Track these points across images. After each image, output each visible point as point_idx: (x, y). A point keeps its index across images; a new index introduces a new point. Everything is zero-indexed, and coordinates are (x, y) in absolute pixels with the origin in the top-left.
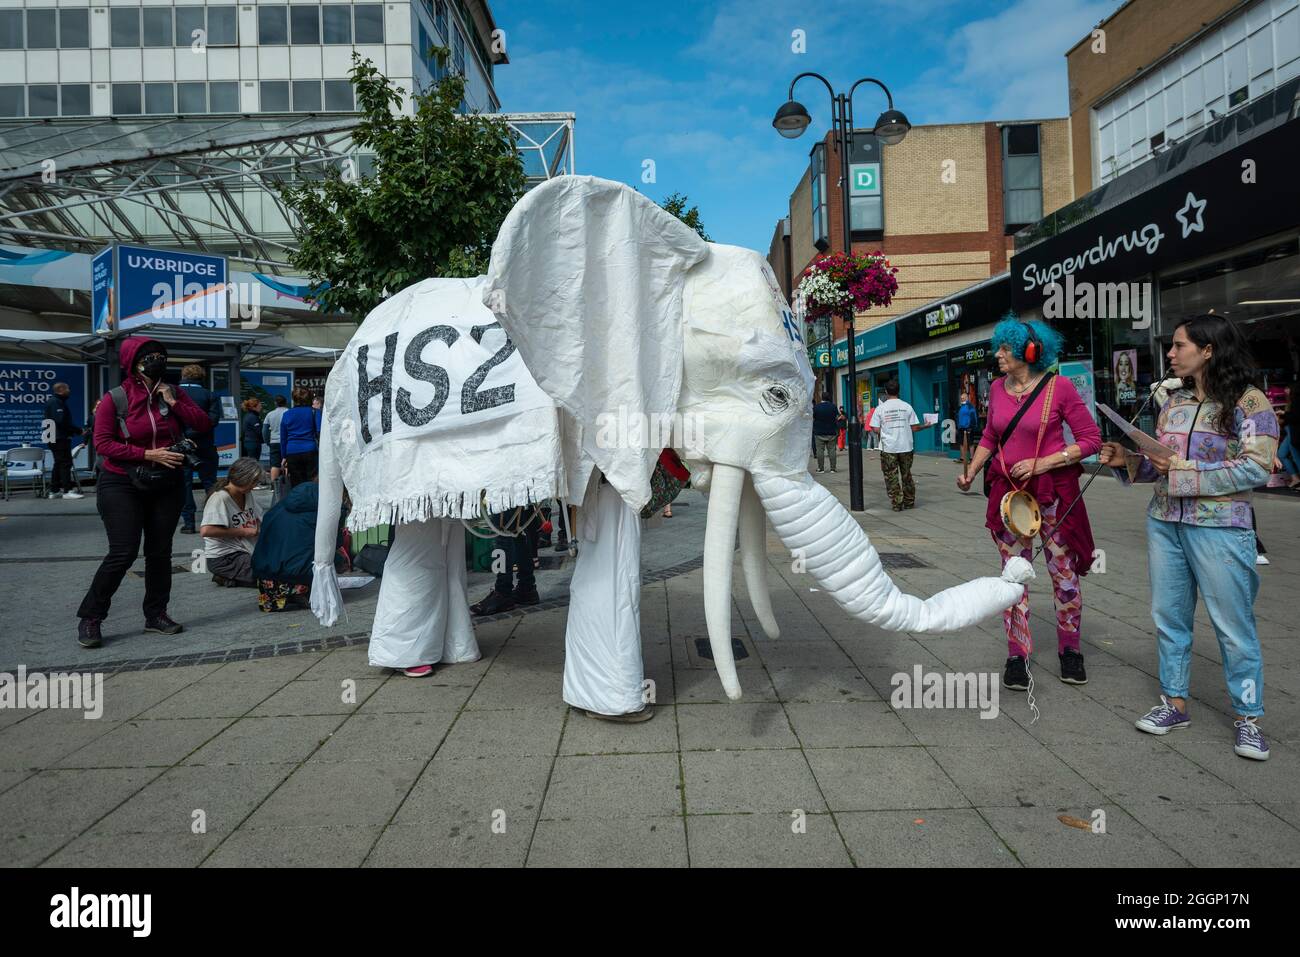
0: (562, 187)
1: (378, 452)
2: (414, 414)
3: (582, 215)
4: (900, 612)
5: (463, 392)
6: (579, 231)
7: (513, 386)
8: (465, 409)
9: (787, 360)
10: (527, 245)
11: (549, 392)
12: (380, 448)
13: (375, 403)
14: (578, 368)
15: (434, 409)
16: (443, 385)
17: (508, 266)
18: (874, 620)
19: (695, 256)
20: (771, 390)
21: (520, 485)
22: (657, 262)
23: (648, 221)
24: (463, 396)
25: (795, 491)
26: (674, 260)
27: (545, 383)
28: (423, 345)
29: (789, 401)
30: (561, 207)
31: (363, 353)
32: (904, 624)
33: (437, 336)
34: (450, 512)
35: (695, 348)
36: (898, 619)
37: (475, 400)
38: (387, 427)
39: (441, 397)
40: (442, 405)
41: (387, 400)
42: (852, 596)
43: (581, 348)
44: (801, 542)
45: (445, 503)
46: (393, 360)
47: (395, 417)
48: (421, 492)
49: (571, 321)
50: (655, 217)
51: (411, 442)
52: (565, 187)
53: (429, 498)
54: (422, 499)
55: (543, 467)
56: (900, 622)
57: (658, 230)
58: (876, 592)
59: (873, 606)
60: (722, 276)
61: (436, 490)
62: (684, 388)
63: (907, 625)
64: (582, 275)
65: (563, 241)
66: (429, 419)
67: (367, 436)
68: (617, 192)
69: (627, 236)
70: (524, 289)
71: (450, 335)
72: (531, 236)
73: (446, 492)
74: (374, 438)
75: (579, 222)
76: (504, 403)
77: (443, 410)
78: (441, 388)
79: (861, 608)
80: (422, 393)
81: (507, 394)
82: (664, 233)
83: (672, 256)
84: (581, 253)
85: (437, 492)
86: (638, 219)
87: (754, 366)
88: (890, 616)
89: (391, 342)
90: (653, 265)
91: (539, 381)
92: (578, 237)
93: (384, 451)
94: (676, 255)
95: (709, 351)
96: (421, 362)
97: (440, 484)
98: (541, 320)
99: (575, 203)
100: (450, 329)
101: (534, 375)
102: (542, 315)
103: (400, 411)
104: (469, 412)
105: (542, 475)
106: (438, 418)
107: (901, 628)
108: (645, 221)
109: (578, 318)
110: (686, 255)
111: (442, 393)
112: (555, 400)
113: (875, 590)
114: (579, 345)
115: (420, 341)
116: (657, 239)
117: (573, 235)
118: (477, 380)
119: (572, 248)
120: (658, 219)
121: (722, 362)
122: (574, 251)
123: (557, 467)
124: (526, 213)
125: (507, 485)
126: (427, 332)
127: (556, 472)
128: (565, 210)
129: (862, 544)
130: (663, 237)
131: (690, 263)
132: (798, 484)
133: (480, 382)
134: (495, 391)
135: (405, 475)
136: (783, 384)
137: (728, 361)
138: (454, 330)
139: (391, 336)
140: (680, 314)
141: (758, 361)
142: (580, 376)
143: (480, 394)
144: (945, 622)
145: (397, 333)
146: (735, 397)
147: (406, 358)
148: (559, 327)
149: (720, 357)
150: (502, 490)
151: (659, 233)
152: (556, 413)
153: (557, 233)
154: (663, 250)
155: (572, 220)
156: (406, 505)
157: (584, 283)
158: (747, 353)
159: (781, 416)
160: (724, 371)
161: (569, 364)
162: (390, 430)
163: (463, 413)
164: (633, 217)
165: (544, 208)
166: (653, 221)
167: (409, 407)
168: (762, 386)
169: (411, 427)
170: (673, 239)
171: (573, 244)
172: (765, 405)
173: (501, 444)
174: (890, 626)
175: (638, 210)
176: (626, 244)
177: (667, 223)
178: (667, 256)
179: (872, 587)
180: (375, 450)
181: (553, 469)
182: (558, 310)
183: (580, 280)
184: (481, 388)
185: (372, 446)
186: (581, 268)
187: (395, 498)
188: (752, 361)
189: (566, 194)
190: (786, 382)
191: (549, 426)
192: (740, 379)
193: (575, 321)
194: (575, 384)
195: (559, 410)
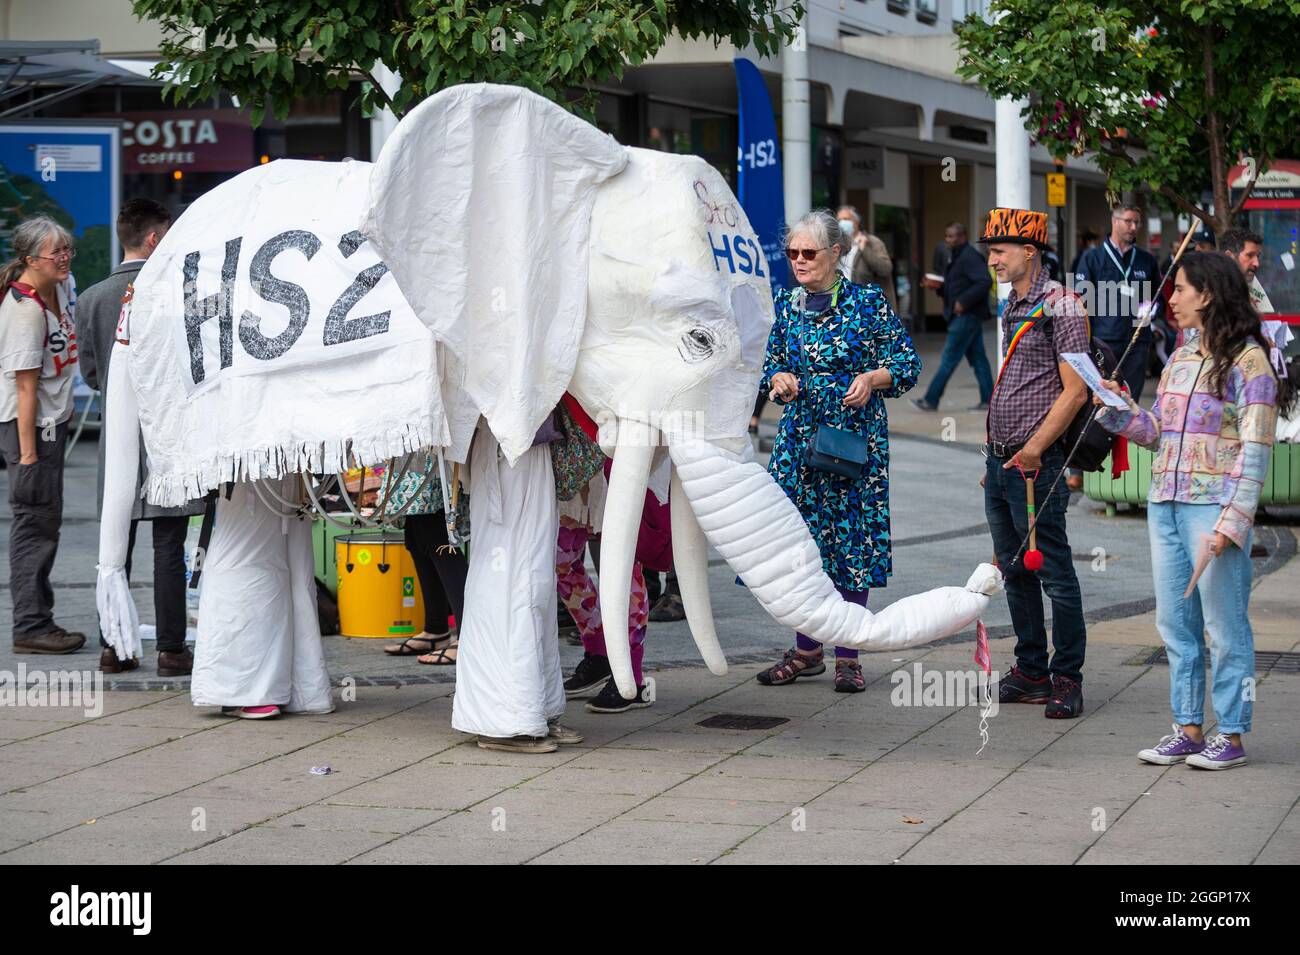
0: (449, 101)
1: (215, 393)
2: (262, 344)
3: (470, 130)
4: (836, 618)
5: (328, 318)
6: (467, 148)
7: (388, 314)
8: (328, 340)
9: (710, 297)
10: (407, 168)
11: (428, 323)
12: (218, 387)
13: (210, 331)
14: (460, 298)
15: (289, 339)
16: (299, 308)
17: (385, 194)
18: (805, 624)
19: (608, 168)
20: (692, 333)
21: (394, 432)
22: (561, 175)
23: (551, 131)
24: (327, 323)
25: (719, 458)
26: (583, 172)
27: (424, 314)
28: (274, 254)
29: (714, 347)
30: (447, 123)
31: (192, 263)
32: (840, 632)
33: (292, 245)
34: (310, 466)
35: (603, 278)
36: (832, 625)
37: (343, 328)
38: (226, 360)
39: (297, 325)
40: (299, 333)
41: (226, 325)
42: (779, 594)
43: (465, 275)
44: (718, 523)
45: (302, 455)
46: (234, 273)
47: (237, 348)
48: (271, 442)
49: (453, 245)
50: (561, 124)
51: (257, 380)
52: (452, 101)
53: (282, 450)
54: (273, 451)
55: (417, 410)
56: (834, 630)
57: (563, 139)
58: (808, 591)
59: (802, 608)
60: (643, 192)
61: (290, 438)
62: (588, 324)
63: (843, 634)
64: (467, 196)
65: (449, 159)
66: (283, 351)
67: (198, 373)
68: (514, 99)
69: (521, 150)
70: (402, 214)
71: (310, 245)
72: (411, 160)
73: (302, 442)
74: (207, 374)
75: (467, 137)
76: (375, 333)
77: (300, 340)
78: (297, 312)
79: (789, 609)
80: (273, 319)
81: (382, 322)
82: (571, 142)
83: (581, 168)
84: (467, 172)
85: (291, 442)
86: (537, 130)
87: (670, 304)
88: (823, 621)
89: (233, 248)
90: (556, 179)
91: (418, 310)
92: (465, 153)
93: (222, 390)
94: (586, 165)
95: (617, 283)
96: (271, 277)
97: (295, 432)
98: (420, 245)
99: (463, 116)
100: (308, 236)
101: (413, 305)
102: (423, 240)
103: (245, 339)
104: (332, 343)
105: (415, 420)
106: (294, 349)
107: (836, 637)
108: (548, 129)
109: (461, 242)
110: (600, 166)
111: (299, 318)
112: (434, 332)
113: (807, 588)
114: (461, 272)
115: (270, 250)
116: (563, 149)
117: (460, 152)
118: (346, 304)
119: (460, 165)
120: (562, 128)
121: (633, 296)
122: (460, 169)
123: (433, 409)
124: (408, 135)
125: (379, 433)
126: (279, 238)
127: (431, 417)
128: (452, 126)
129: (797, 533)
130: (570, 147)
131: (603, 175)
132: (722, 451)
133: (348, 307)
134: (366, 321)
135: (249, 421)
136: (706, 326)
137: (640, 295)
138: (315, 238)
139: (234, 242)
140: (587, 238)
141: (674, 297)
142: (462, 305)
143: (350, 324)
144: (888, 633)
145: (240, 238)
146: (650, 339)
147: (252, 271)
148: (441, 252)
149: (631, 290)
150: (374, 439)
151: (564, 143)
152: (435, 346)
153: (442, 150)
154: (569, 162)
155: (459, 136)
156: (251, 457)
157: (469, 203)
158: (664, 287)
159: (703, 365)
160: (635, 306)
161: (450, 293)
162: (230, 364)
163: (326, 344)
164: (531, 126)
165: (429, 126)
166: (556, 130)
167: (257, 335)
168: (681, 327)
169: (259, 361)
170: (581, 150)
171: (459, 161)
172: (684, 351)
173: (370, 384)
174: (823, 634)
175: (539, 118)
176: (521, 159)
177: (572, 132)
178: (574, 168)
179: (804, 584)
180: (211, 391)
181: (427, 412)
182: (440, 234)
183: (465, 201)
184: (351, 316)
185: (204, 387)
186: (466, 188)
187: (235, 448)
188: (667, 297)
189: (453, 108)
190: (712, 323)
191: (425, 361)
192: (657, 317)
193: (459, 245)
194: (455, 315)
195: (439, 345)
